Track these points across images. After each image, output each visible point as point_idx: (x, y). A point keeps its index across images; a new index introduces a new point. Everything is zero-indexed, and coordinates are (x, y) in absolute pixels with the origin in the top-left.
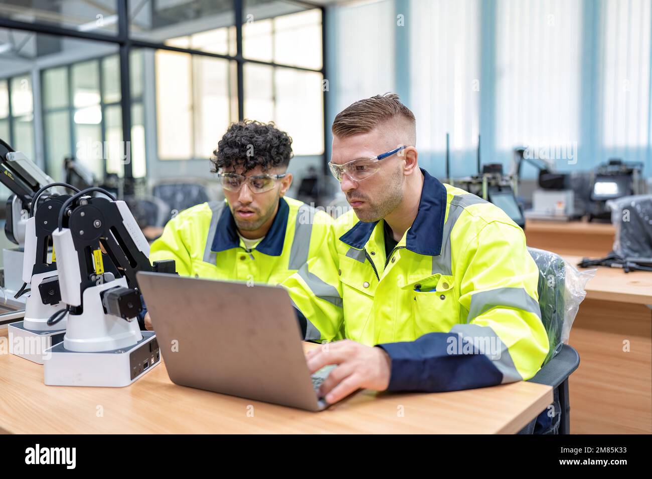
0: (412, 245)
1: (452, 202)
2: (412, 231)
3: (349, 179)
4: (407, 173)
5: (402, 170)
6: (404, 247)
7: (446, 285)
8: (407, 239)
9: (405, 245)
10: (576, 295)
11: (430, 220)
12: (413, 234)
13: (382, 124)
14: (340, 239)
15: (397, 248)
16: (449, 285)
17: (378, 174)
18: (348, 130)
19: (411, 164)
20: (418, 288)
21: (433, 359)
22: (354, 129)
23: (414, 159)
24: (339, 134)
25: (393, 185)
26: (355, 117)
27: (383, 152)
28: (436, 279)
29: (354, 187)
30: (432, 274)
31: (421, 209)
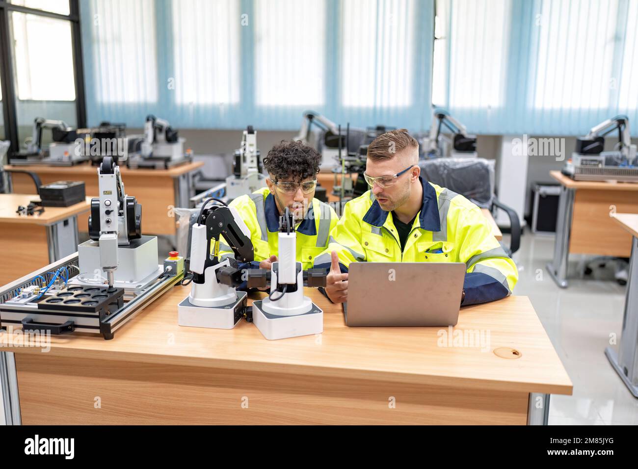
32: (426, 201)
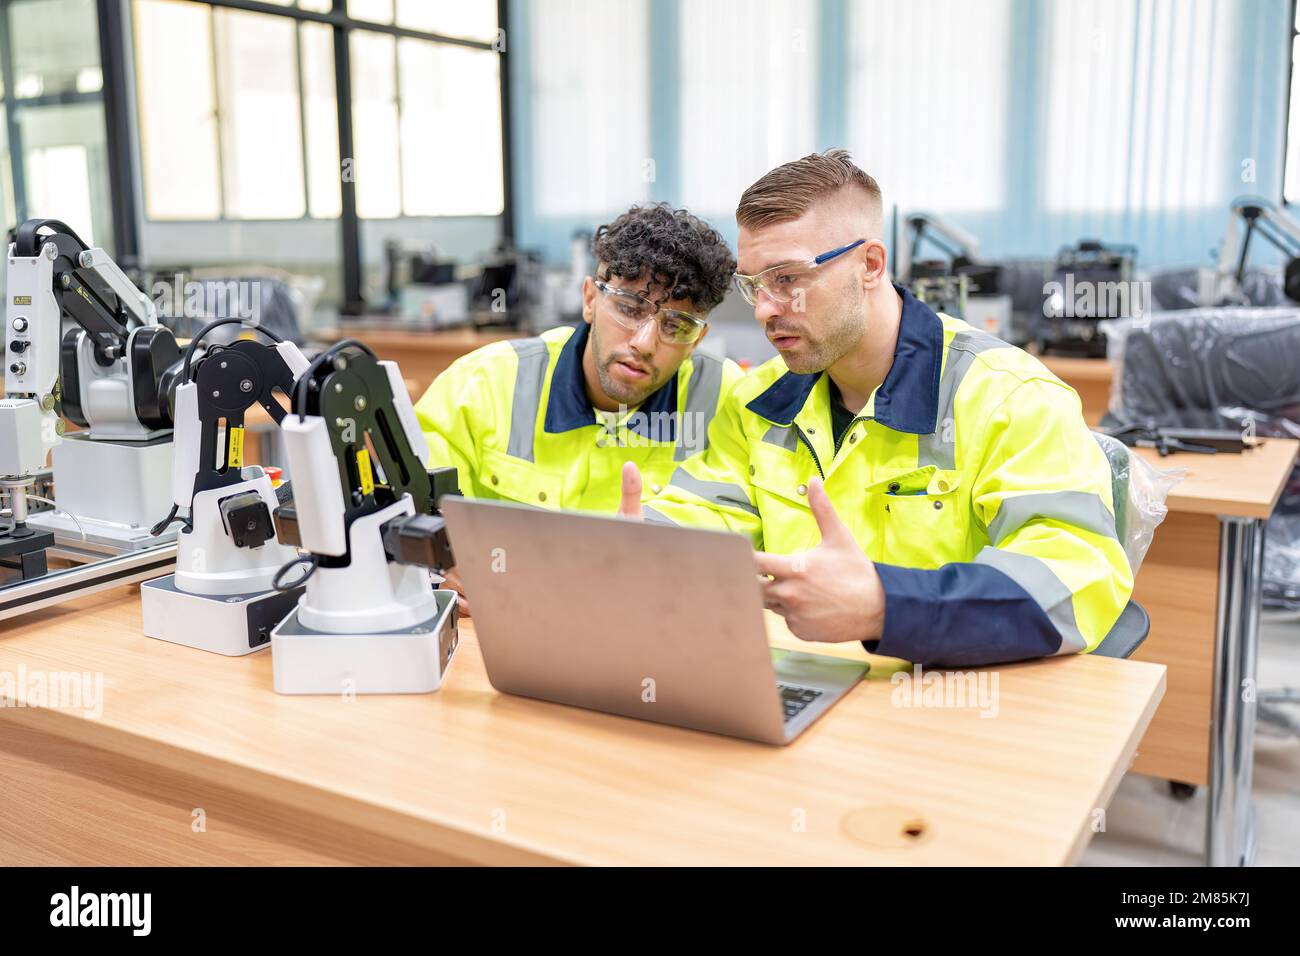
0: (884, 415)
1: (952, 344)
2: (885, 391)
3: (767, 299)
4: (868, 285)
5: (860, 281)
6: (870, 418)
7: (943, 485)
8: (876, 404)
9: (873, 415)
10: (1151, 513)
11: (914, 375)
12: (885, 396)
13: (822, 203)
14: (747, 406)
15: (860, 419)
16: (949, 484)
17: (817, 288)
18: (761, 217)
19: (876, 268)
20: (894, 489)
21: (955, 602)
22: (773, 214)
23: (881, 260)
24: (749, 223)
25: (846, 306)
26: (775, 193)
27: (825, 251)
28: (928, 475)
29: (776, 313)
30: (919, 467)
31: (900, 354)
32: (907, 352)
